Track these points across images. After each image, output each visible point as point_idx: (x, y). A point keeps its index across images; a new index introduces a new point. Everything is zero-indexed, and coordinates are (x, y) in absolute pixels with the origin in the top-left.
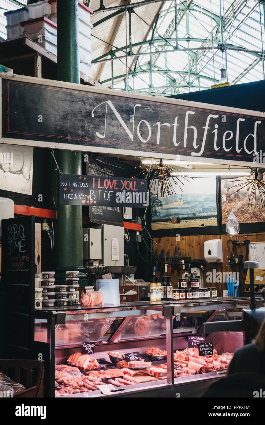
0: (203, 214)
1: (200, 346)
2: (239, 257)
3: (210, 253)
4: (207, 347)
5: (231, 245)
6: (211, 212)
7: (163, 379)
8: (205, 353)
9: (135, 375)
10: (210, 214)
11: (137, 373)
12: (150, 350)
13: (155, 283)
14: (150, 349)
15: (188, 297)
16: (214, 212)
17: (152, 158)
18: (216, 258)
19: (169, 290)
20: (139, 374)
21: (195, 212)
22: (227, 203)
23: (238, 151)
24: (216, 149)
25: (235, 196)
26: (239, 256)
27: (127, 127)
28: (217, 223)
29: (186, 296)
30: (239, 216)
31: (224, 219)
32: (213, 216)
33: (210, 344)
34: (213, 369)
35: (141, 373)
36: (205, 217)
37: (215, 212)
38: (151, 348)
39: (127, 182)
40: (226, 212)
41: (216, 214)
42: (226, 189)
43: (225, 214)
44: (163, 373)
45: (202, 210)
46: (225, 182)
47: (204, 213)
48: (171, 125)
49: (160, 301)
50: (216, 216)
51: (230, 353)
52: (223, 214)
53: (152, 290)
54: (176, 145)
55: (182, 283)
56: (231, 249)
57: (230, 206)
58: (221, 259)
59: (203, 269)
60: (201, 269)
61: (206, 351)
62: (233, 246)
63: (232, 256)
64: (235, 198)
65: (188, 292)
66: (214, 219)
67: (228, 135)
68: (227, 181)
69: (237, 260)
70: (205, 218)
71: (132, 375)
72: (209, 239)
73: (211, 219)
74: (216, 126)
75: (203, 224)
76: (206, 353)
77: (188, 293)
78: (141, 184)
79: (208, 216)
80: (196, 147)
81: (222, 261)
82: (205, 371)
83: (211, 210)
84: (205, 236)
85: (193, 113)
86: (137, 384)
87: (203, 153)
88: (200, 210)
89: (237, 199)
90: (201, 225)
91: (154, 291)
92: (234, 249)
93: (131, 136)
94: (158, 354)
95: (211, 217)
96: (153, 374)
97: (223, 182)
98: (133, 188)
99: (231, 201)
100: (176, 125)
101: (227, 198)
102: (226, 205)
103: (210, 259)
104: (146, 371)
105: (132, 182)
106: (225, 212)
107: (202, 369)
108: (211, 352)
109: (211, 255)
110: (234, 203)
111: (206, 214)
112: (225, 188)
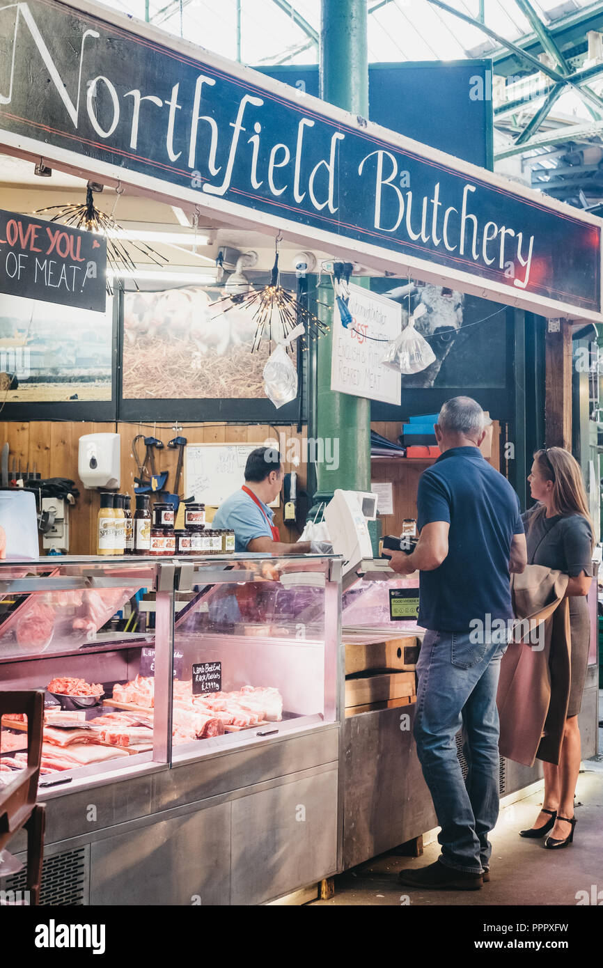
0: (77, 372)
1: (196, 671)
2: (161, 476)
3: (93, 463)
4: (211, 673)
5: (142, 448)
6: (97, 367)
7: (140, 752)
8: (204, 688)
9: (71, 744)
10: (94, 371)
11: (73, 740)
12: (58, 684)
13: (112, 509)
14: (59, 681)
15: (181, 548)
16: (105, 367)
17: (119, 181)
18: (108, 477)
19: (143, 528)
20: (79, 740)
21: (57, 366)
22: (137, 349)
23: (299, 199)
24: (256, 185)
25: (158, 333)
26: (159, 475)
27: (65, 85)
28: (110, 394)
29: (177, 547)
30: (166, 382)
31: (127, 386)
32: (102, 378)
33: (216, 666)
34: (232, 724)
35: (82, 739)
36: (82, 379)
37: (108, 367)
38: (61, 679)
39: (62, 235)
40: (133, 370)
41: (109, 372)
42: (137, 315)
43: (131, 374)
44: (134, 737)
45: (76, 362)
46: (134, 297)
47: (80, 368)
48: (164, 103)
49: (121, 555)
50: (109, 377)
51: (255, 687)
52: (127, 373)
53: (105, 526)
54: (173, 157)
55: (165, 514)
56: (140, 458)
57: (144, 355)
58: (117, 480)
59: (71, 503)
60: (67, 501)
61: (208, 681)
62: (147, 450)
63: (143, 474)
64: (156, 339)
65: (182, 536)
66: (105, 383)
67: (280, 156)
68: (139, 296)
69: (155, 485)
70: (82, 381)
71: (63, 744)
72: (89, 432)
73: (97, 383)
74: (258, 127)
75: (76, 395)
76: (208, 686)
77: (181, 539)
78: (93, 247)
79: (89, 377)
80: (214, 172)
81: (118, 485)
82: (216, 729)
83: (98, 362)
84: (79, 423)
85: (212, 82)
86: (83, 766)
87: (228, 190)
88: (70, 361)
89: (161, 340)
90: (72, 398)
91: (109, 528)
92: (149, 458)
93: (74, 115)
94: (83, 692)
95: (97, 381)
96: (108, 741)
97: (129, 298)
98: (75, 255)
99: (147, 344)
100: (174, 104)
101: (137, 337)
102: (133, 354)
103: (90, 479)
104: (92, 733)
105: (72, 237)
106: (131, 370)
107: (210, 726)
108: (217, 686)
109: (96, 469)
110: (155, 350)
111: (84, 372)
112: (135, 313)
